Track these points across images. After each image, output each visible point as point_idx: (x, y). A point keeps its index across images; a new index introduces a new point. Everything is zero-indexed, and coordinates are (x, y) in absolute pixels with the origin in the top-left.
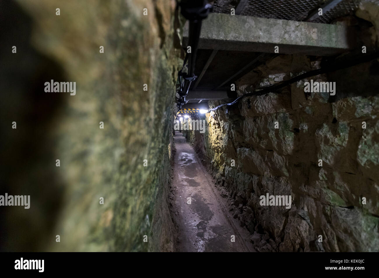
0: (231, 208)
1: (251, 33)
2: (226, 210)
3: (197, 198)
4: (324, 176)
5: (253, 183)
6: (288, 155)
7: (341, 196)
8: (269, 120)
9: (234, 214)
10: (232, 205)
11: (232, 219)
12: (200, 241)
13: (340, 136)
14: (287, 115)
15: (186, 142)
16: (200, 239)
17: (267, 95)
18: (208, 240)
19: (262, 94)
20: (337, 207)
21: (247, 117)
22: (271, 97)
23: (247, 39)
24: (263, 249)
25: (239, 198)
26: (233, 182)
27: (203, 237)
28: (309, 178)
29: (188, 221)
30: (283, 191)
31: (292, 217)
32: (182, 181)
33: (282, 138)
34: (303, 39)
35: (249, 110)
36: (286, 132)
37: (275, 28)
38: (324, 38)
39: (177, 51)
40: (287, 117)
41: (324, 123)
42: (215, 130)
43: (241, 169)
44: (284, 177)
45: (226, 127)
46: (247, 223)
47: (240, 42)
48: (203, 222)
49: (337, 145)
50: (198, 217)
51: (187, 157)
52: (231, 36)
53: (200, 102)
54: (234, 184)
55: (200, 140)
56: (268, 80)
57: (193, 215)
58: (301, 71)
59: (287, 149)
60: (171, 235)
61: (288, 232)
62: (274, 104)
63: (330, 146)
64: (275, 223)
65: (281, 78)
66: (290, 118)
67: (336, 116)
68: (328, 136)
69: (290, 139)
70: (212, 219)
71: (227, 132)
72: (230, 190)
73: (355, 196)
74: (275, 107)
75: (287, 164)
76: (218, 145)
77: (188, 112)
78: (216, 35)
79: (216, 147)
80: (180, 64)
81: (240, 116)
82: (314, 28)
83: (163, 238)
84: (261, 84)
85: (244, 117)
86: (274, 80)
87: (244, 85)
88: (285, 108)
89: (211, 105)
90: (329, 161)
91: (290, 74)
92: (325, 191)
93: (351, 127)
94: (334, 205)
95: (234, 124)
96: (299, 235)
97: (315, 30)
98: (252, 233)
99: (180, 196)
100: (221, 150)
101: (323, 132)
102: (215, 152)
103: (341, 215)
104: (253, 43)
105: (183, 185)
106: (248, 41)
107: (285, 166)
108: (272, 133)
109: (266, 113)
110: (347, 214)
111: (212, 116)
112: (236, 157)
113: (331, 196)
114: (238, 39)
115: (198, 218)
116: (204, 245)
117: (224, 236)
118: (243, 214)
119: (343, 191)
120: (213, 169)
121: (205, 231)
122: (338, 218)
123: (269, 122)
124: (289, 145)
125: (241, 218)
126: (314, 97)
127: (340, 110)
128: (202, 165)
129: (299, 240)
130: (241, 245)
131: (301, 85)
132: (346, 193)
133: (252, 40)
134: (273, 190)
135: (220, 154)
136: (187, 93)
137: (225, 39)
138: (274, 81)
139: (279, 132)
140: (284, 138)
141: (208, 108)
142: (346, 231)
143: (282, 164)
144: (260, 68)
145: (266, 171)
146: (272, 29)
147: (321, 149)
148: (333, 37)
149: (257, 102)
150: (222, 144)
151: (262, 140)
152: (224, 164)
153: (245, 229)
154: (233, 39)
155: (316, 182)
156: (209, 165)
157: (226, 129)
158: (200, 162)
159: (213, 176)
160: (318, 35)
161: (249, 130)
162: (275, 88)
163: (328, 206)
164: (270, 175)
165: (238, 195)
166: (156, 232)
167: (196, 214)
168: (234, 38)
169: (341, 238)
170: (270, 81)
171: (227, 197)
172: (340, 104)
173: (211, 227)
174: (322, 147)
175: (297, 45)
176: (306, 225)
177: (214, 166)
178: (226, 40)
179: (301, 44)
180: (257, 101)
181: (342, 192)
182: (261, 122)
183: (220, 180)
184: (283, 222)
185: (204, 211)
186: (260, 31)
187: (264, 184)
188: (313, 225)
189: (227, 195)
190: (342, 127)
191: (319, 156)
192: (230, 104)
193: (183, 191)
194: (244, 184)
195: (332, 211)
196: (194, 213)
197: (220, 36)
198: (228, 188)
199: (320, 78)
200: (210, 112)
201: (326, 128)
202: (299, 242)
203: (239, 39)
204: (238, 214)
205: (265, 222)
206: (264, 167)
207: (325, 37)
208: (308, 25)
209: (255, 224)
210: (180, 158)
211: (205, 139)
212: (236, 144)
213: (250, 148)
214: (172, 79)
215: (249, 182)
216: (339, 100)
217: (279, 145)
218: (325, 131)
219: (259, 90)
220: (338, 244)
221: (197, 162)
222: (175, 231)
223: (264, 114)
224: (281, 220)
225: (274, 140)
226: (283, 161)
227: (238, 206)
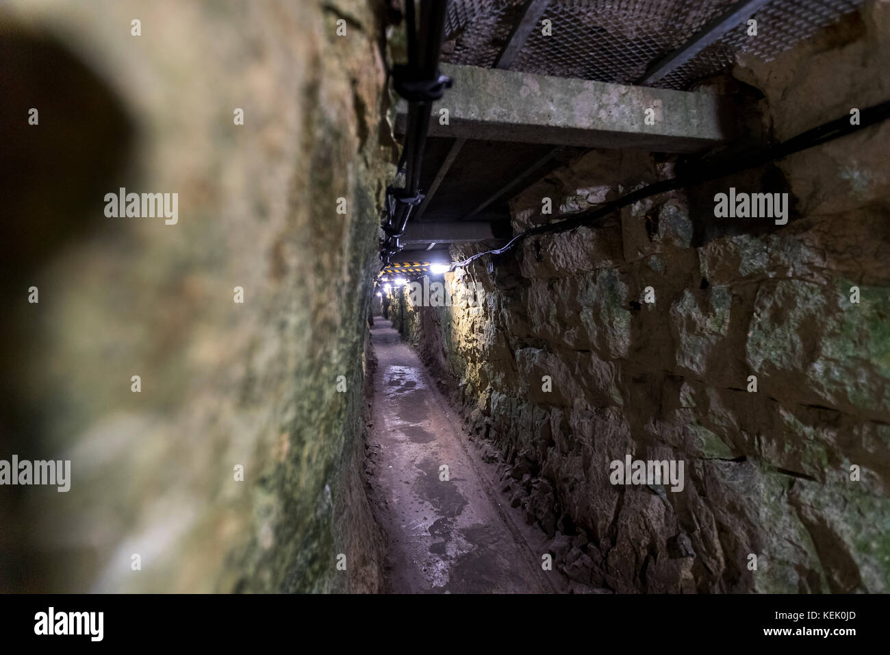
0: (506, 486)
1: (533, 107)
2: (494, 491)
3: (429, 468)
4: (690, 398)
5: (552, 425)
6: (621, 359)
7: (723, 439)
8: (581, 285)
9: (513, 499)
10: (508, 477)
11: (507, 510)
12: (437, 561)
13: (715, 315)
14: (615, 273)
15: (399, 342)
16: (437, 559)
17: (574, 232)
18: (455, 559)
19: (564, 230)
20: (715, 462)
21: (534, 280)
22: (581, 236)
23: (524, 118)
24: (576, 567)
25: (522, 462)
26: (509, 427)
27: (445, 553)
28: (661, 406)
29: (410, 521)
30: (612, 437)
31: (631, 490)
32: (394, 431)
33: (606, 322)
34: (634, 120)
35: (537, 264)
36: (615, 310)
37: (580, 97)
38: (675, 119)
39: (385, 151)
40: (615, 278)
41: (684, 288)
42: (467, 310)
43: (525, 395)
44: (614, 407)
45: (491, 303)
46: (540, 514)
47: (511, 124)
48: (444, 520)
49: (711, 332)
50: (432, 509)
51: (403, 377)
52: (492, 112)
53: (430, 247)
54: (512, 430)
55: (433, 336)
56: (575, 200)
57: (421, 505)
58: (639, 183)
59: (618, 346)
60: (372, 547)
61: (624, 523)
62: (589, 252)
63: (697, 335)
64: (598, 508)
65: (601, 195)
66: (621, 281)
67: (707, 275)
68: (694, 314)
69: (624, 324)
70: (463, 512)
71: (493, 315)
72: (503, 445)
73: (748, 434)
74: (591, 258)
75: (619, 379)
76: (475, 345)
77: (404, 271)
78: (460, 109)
79: (471, 350)
80: (391, 173)
81: (520, 278)
82: (655, 98)
83: (354, 554)
84: (561, 207)
85: (528, 279)
86: (588, 200)
87: (526, 208)
88: (612, 259)
89: (456, 254)
90: (698, 367)
91: (618, 189)
92: (692, 430)
93: (734, 296)
94: (710, 457)
95: (507, 295)
96: (646, 527)
97: (658, 102)
98: (551, 537)
99: (390, 467)
100: (482, 356)
101: (685, 308)
102: (468, 362)
103: (723, 476)
104: (538, 127)
105: (396, 441)
106: (526, 122)
107: (615, 384)
108: (587, 313)
109: (573, 270)
110: (733, 474)
111: (459, 280)
112: (513, 369)
113: (703, 439)
114: (506, 119)
115: (432, 512)
116: (447, 571)
117: (492, 547)
118: (531, 496)
119: (727, 428)
120: (464, 401)
121: (449, 539)
122: (717, 483)
123: (581, 289)
124: (621, 336)
125: (527, 505)
126: (665, 235)
127: (713, 262)
128: (438, 394)
129: (646, 538)
130: (528, 563)
131: (639, 211)
132: (731, 430)
133: (535, 121)
134: (593, 437)
135: (479, 366)
136: (403, 229)
137: (480, 119)
138: (588, 202)
139: (600, 310)
140: (611, 323)
141: (451, 261)
142: (732, 508)
143: (609, 380)
144: (557, 174)
145: (576, 396)
146: (574, 99)
147: (681, 343)
148: (693, 118)
149: (555, 246)
150: (483, 342)
151: (568, 328)
152: (489, 387)
153: (536, 529)
154: (496, 118)
155: (675, 413)
156: (456, 393)
157: (491, 308)
158: (434, 386)
159: (463, 418)
160: (664, 113)
161: (540, 309)
162: (589, 217)
163: (698, 459)
164: (587, 406)
165: (520, 455)
166: (339, 538)
167: (427, 503)
168: (499, 116)
169: (726, 524)
170: (580, 202)
171: (498, 461)
172: (713, 250)
173: (462, 530)
174: (683, 338)
175: (625, 133)
176: (659, 506)
177: (467, 394)
178: (483, 121)
179: (631, 131)
180: (554, 244)
181: (725, 429)
182: (563, 289)
183: (480, 423)
184: (615, 503)
185: (447, 496)
186: (550, 104)
187: (574, 425)
188: (672, 503)
189: (497, 456)
190: (718, 296)
191: (679, 358)
192: (498, 252)
193: (396, 454)
194: (532, 430)
195: (708, 472)
196: (422, 503)
197: (470, 112)
198: (498, 441)
199: (673, 197)
200: (454, 270)
201: (689, 298)
202: (647, 543)
203: (509, 118)
204: (521, 497)
205: (577, 508)
206: (574, 387)
207: (677, 117)
208: (644, 92)
209: (557, 516)
210: (387, 379)
211: (444, 333)
212: (513, 341)
213: (542, 347)
214: (375, 204)
215: (544, 423)
216: (711, 241)
217: (602, 338)
218: (687, 306)
219: (557, 221)
220: (719, 537)
221: (427, 386)
222: (380, 541)
223: (570, 273)
224: (610, 500)
225: (591, 327)
226: (611, 373)
227: (519, 479)
